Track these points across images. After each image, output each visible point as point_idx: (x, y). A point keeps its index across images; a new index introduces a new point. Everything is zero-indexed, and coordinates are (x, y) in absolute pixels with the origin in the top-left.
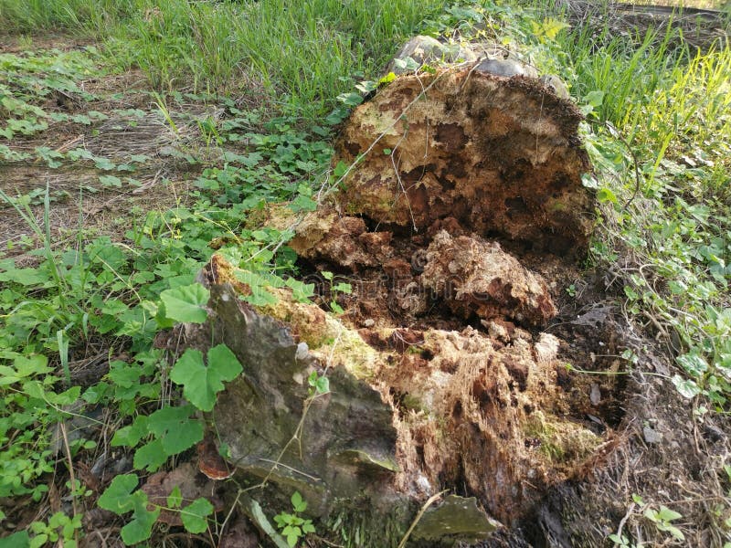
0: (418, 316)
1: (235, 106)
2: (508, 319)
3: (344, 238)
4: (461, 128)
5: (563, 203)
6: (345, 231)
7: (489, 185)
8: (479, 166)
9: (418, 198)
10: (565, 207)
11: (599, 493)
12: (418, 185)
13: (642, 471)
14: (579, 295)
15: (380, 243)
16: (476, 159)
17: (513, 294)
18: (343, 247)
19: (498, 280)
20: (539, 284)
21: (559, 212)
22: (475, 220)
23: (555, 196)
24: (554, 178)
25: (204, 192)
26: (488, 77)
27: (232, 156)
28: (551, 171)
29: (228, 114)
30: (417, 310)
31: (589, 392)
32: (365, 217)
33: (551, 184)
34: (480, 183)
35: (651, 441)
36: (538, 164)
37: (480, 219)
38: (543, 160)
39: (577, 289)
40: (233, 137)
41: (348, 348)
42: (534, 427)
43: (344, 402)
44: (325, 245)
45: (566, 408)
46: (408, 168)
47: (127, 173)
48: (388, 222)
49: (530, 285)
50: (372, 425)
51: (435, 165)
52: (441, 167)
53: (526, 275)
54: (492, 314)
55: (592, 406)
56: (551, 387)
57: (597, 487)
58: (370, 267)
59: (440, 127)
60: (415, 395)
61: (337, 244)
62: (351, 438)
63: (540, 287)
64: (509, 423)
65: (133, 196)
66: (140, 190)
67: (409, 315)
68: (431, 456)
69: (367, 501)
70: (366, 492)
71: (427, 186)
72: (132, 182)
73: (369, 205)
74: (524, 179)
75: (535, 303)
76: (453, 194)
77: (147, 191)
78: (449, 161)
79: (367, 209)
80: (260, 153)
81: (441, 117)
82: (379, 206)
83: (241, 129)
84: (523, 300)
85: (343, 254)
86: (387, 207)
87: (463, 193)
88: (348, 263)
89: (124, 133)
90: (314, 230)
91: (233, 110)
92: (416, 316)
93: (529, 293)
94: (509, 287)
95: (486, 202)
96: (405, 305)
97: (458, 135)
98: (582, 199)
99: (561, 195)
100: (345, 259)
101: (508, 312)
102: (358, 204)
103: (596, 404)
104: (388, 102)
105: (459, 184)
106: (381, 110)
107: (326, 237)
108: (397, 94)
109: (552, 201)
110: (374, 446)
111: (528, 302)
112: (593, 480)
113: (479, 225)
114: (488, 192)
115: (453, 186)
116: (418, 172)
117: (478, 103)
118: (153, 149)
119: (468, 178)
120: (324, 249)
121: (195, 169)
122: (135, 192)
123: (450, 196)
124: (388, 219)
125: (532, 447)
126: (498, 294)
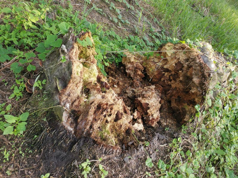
0: (128, 97)
1: (164, 32)
2: (142, 116)
3: (133, 66)
4: (183, 67)
5: (188, 108)
6: (135, 65)
7: (179, 89)
8: (181, 81)
9: (160, 75)
10: (187, 109)
11: (97, 151)
12: (163, 73)
13: (114, 162)
14: (167, 132)
15: (139, 75)
16: (181, 79)
17: (148, 111)
18: (130, 67)
19: (148, 104)
20: (157, 116)
21: (184, 109)
22: (168, 94)
23: (188, 104)
24: (192, 99)
25: (129, 38)
26: (199, 59)
27: (146, 38)
28: (193, 97)
29: (160, 32)
30: (128, 95)
31: (131, 141)
32: (145, 68)
33: (190, 100)
34: (178, 86)
35: (125, 160)
36: (191, 92)
37: (169, 95)
38: (193, 92)
39: (168, 130)
40: (154, 37)
41: (91, 73)
42: (104, 126)
43: (66, 70)
44: (127, 63)
45: (121, 137)
46: (165, 67)
47: (121, 22)
48: (148, 74)
49: (155, 114)
50: (66, 79)
51: (171, 71)
52: (172, 73)
53: (157, 111)
54: (140, 111)
55: (127, 144)
56: (123, 129)
57: (98, 149)
58: (131, 78)
59: (179, 63)
60: (91, 95)
61: (129, 65)
62: (61, 78)
63: (156, 117)
64: (99, 119)
65: (116, 27)
66: (119, 27)
67: (126, 95)
68: (76, 104)
69: (53, 94)
70: (54, 92)
71: (165, 75)
72: (120, 24)
73: (148, 66)
74: (187, 94)
75: (151, 118)
76: (169, 83)
77: (120, 29)
78: (175, 74)
79: (147, 67)
80: (154, 44)
81: (182, 60)
82: (150, 69)
83: (158, 37)
84: (149, 115)
85: (128, 69)
86: (151, 70)
87: (172, 85)
88: (127, 71)
89: (133, 16)
90: (129, 59)
91: (162, 32)
92: (128, 96)
93: (152, 115)
94: (149, 108)
95: (175, 92)
96: (127, 91)
97: (180, 67)
98: (193, 111)
99: (190, 105)
100: (127, 70)
101: (144, 114)
102: (147, 64)
103: (128, 144)
104: (177, 48)
105: (173, 81)
106: (174, 48)
107: (130, 62)
108: (180, 47)
109: (186, 104)
110: (62, 83)
111: (150, 117)
112: (99, 147)
113: (168, 96)
114: (177, 90)
115: (171, 81)
116: (167, 70)
117: (192, 64)
118: (133, 24)
119: (176, 82)
120: (126, 64)
121: (135, 34)
122: (118, 27)
123: (168, 82)
124: (149, 73)
125: (99, 129)
126: (145, 107)
